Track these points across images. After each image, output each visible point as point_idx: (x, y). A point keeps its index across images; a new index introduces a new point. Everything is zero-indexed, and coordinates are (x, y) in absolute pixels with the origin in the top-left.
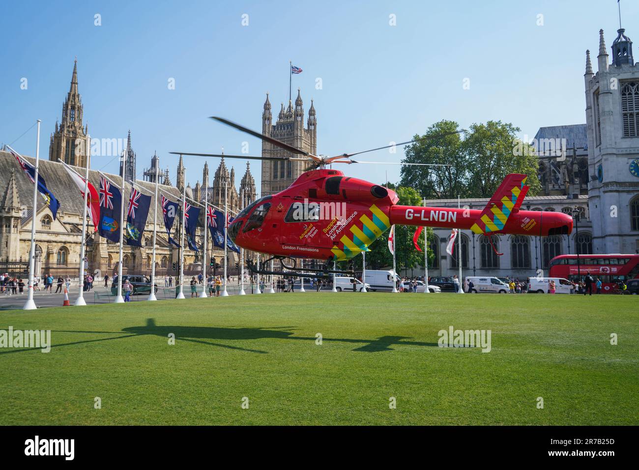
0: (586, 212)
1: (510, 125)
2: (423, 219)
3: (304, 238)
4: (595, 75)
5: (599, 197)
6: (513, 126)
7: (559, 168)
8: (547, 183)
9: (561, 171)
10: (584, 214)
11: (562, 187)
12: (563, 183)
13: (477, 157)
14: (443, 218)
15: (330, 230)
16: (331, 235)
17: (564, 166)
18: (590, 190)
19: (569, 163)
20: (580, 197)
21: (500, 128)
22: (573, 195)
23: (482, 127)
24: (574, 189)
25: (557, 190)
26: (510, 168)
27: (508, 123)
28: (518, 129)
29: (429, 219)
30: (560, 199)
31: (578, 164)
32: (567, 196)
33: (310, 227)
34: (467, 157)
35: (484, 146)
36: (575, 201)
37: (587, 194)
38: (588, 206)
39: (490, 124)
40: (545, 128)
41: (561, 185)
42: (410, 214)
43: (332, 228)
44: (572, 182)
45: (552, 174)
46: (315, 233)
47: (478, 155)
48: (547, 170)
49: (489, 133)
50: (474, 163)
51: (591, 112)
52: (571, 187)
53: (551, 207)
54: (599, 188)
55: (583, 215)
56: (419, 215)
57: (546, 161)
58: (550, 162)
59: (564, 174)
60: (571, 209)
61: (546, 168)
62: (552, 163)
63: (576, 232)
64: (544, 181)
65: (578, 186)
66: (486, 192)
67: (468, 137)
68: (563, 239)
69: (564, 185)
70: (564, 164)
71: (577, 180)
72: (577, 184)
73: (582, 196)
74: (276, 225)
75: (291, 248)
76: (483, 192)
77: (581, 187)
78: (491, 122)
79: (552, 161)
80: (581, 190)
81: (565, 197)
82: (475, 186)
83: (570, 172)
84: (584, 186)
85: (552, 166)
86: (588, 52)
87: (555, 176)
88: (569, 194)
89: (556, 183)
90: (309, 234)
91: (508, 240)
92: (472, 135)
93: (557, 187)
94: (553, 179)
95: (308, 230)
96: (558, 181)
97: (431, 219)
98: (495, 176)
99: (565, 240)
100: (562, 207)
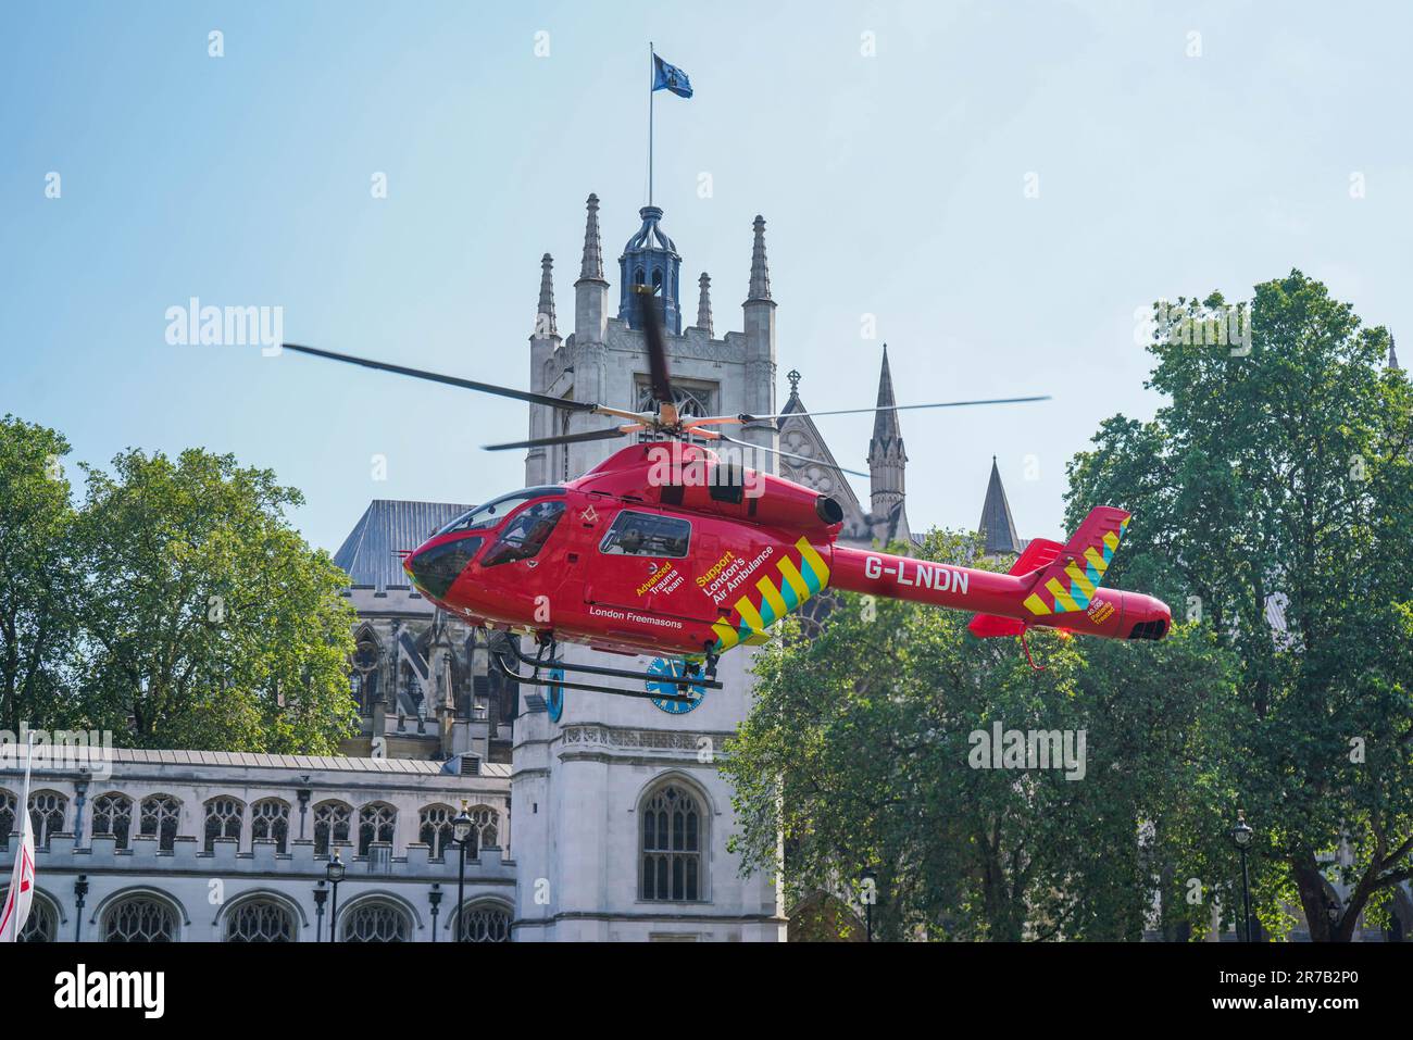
0: (502, 826)
1: (268, 475)
2: (901, 580)
3: (648, 593)
4: (563, 344)
5: (544, 772)
6: (276, 483)
7: (427, 660)
8: (379, 709)
9: (431, 668)
10: (495, 833)
11: (431, 729)
12: (433, 715)
13: (129, 582)
14: (942, 583)
15: (713, 581)
16: (715, 593)
17: (441, 652)
18: (519, 746)
19: (461, 642)
20: (486, 769)
21: (227, 480)
22: (463, 758)
23: (161, 465)
24: (468, 740)
25: (411, 737)
26: (254, 639)
27: (261, 468)
28: (294, 496)
29: (914, 583)
30: (419, 774)
31: (488, 647)
32: (441, 764)
33: (664, 570)
34: (92, 578)
35: (164, 543)
36: (468, 782)
37: (509, 761)
38: (509, 803)
39: (196, 461)
40: (391, 504)
41: (428, 720)
42: (875, 568)
43: (718, 576)
44: (463, 711)
45: (401, 678)
46: (676, 584)
47: (131, 576)
48: (385, 660)
49: (184, 496)
50: (116, 603)
51: (544, 470)
52: (460, 730)
53: (386, 799)
54: (549, 743)
55: (491, 834)
56: (893, 571)
57: (382, 628)
58: (395, 630)
59: (439, 678)
60: (452, 811)
61: (380, 651)
62: (405, 634)
63: (456, 901)
64: (369, 698)
65: (483, 730)
66: (150, 726)
67: (101, 498)
68: (416, 926)
69: (435, 721)
70: (444, 645)
71: (482, 708)
72: (481, 722)
73: (493, 766)
74: (576, 556)
75: (611, 614)
76: (139, 727)
77: (493, 733)
78: (199, 452)
79: (403, 628)
80: (491, 743)
81: (435, 767)
82: (110, 697)
83: (460, 673)
84: (502, 731)
85: (401, 647)
86: (547, 261)
87: (409, 685)
88: (450, 756)
89: (413, 711)
90: (661, 585)
91: (215, 924)
92: (120, 493)
93: (411, 727)
94: (401, 696)
95: (659, 576)
96: (417, 705)
97: (918, 584)
98: (193, 664)
99: (421, 927)
100: (424, 804)
